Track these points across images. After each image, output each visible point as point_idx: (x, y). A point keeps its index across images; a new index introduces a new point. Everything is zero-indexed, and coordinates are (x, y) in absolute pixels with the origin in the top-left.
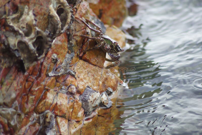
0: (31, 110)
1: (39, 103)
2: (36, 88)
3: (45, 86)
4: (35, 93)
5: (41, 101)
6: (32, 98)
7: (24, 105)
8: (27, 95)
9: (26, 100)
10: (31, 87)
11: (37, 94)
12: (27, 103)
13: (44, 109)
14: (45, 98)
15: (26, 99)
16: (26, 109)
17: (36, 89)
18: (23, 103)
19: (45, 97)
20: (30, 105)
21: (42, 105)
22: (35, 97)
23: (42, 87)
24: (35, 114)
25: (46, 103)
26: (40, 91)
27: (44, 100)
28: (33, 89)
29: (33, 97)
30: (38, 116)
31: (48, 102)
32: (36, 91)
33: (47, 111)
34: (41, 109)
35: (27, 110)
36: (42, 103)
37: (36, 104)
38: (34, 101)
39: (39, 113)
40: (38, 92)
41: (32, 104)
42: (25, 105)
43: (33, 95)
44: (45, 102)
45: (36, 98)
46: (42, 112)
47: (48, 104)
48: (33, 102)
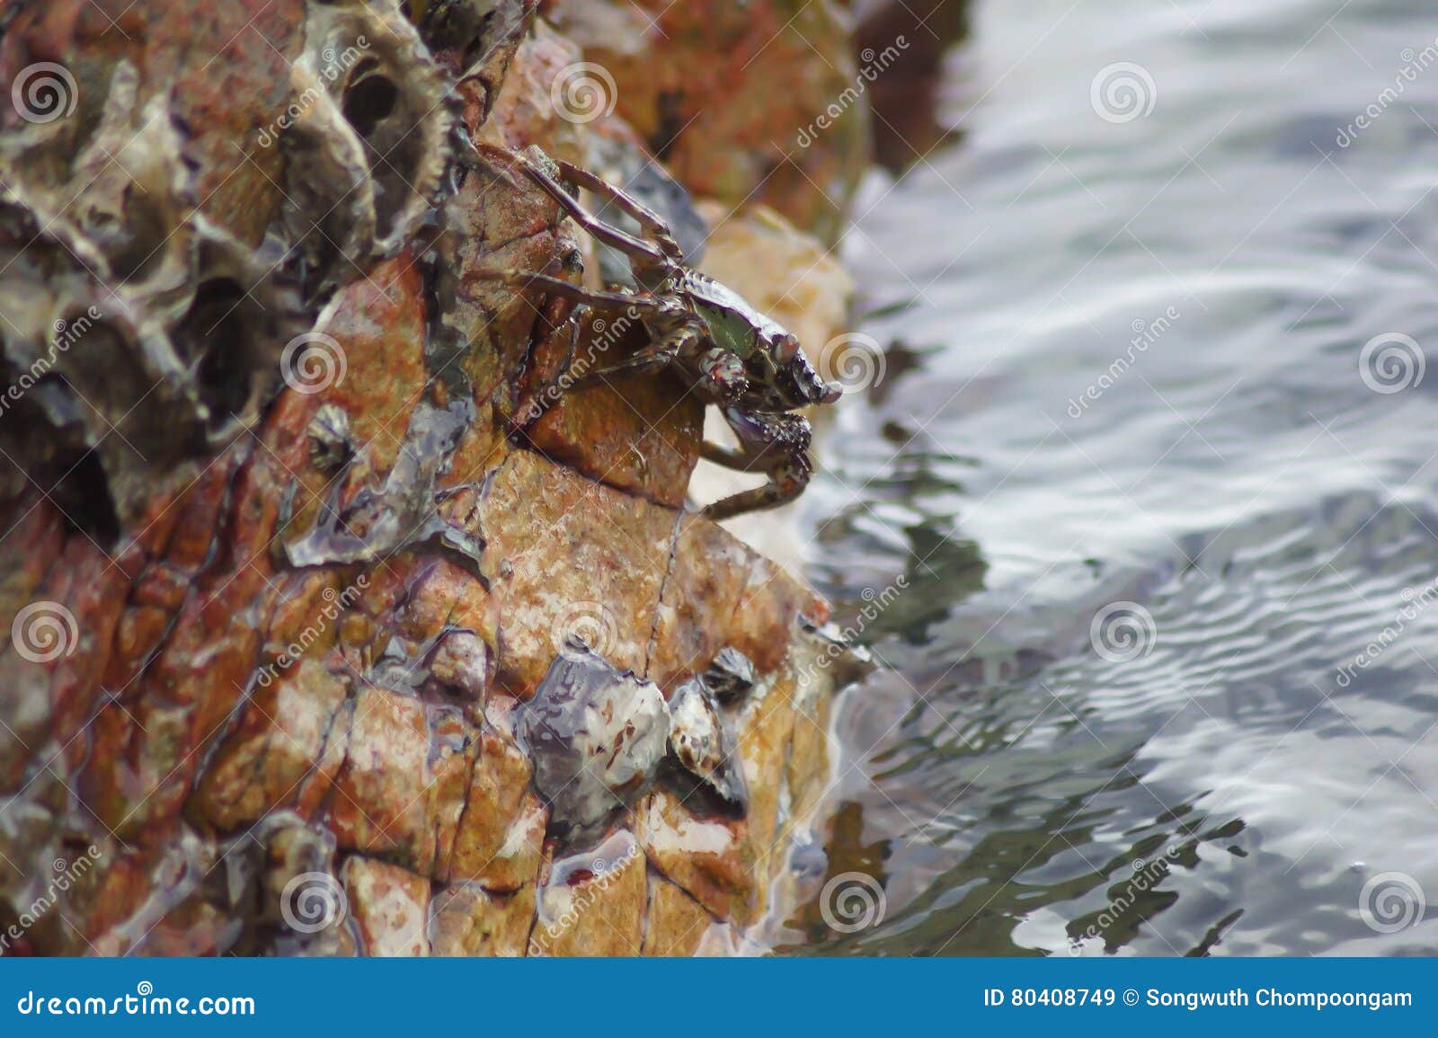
0: (160, 811)
1: (217, 762)
2: (197, 649)
3: (262, 636)
4: (188, 687)
5: (231, 743)
6: (169, 726)
7: (108, 777)
8: (133, 700)
9: (125, 739)
10: (161, 641)
11: (207, 698)
12: (131, 756)
13: (252, 802)
14: (261, 726)
15: (124, 728)
16: (124, 801)
17: (199, 660)
18: (103, 760)
19: (261, 713)
20: (151, 777)
21: (241, 771)
22: (191, 719)
23: (241, 644)
24: (190, 841)
25: (271, 759)
26: (229, 671)
27: (259, 741)
28: (173, 659)
29: (178, 715)
30: (211, 849)
31: (283, 753)
32: (200, 673)
33: (275, 819)
34: (236, 801)
35: (135, 811)
36: (243, 757)
37: (195, 763)
38: (180, 743)
39: (222, 834)
40: (210, 679)
41: (170, 764)
42: (120, 771)
43: (173, 700)
44: (265, 750)
45: (199, 724)
46: (243, 826)
47: (288, 770)
48: (178, 755)
